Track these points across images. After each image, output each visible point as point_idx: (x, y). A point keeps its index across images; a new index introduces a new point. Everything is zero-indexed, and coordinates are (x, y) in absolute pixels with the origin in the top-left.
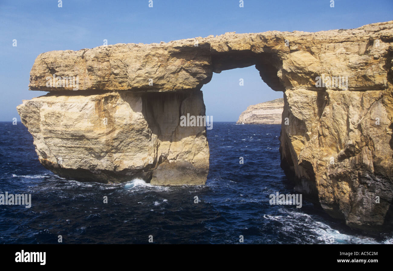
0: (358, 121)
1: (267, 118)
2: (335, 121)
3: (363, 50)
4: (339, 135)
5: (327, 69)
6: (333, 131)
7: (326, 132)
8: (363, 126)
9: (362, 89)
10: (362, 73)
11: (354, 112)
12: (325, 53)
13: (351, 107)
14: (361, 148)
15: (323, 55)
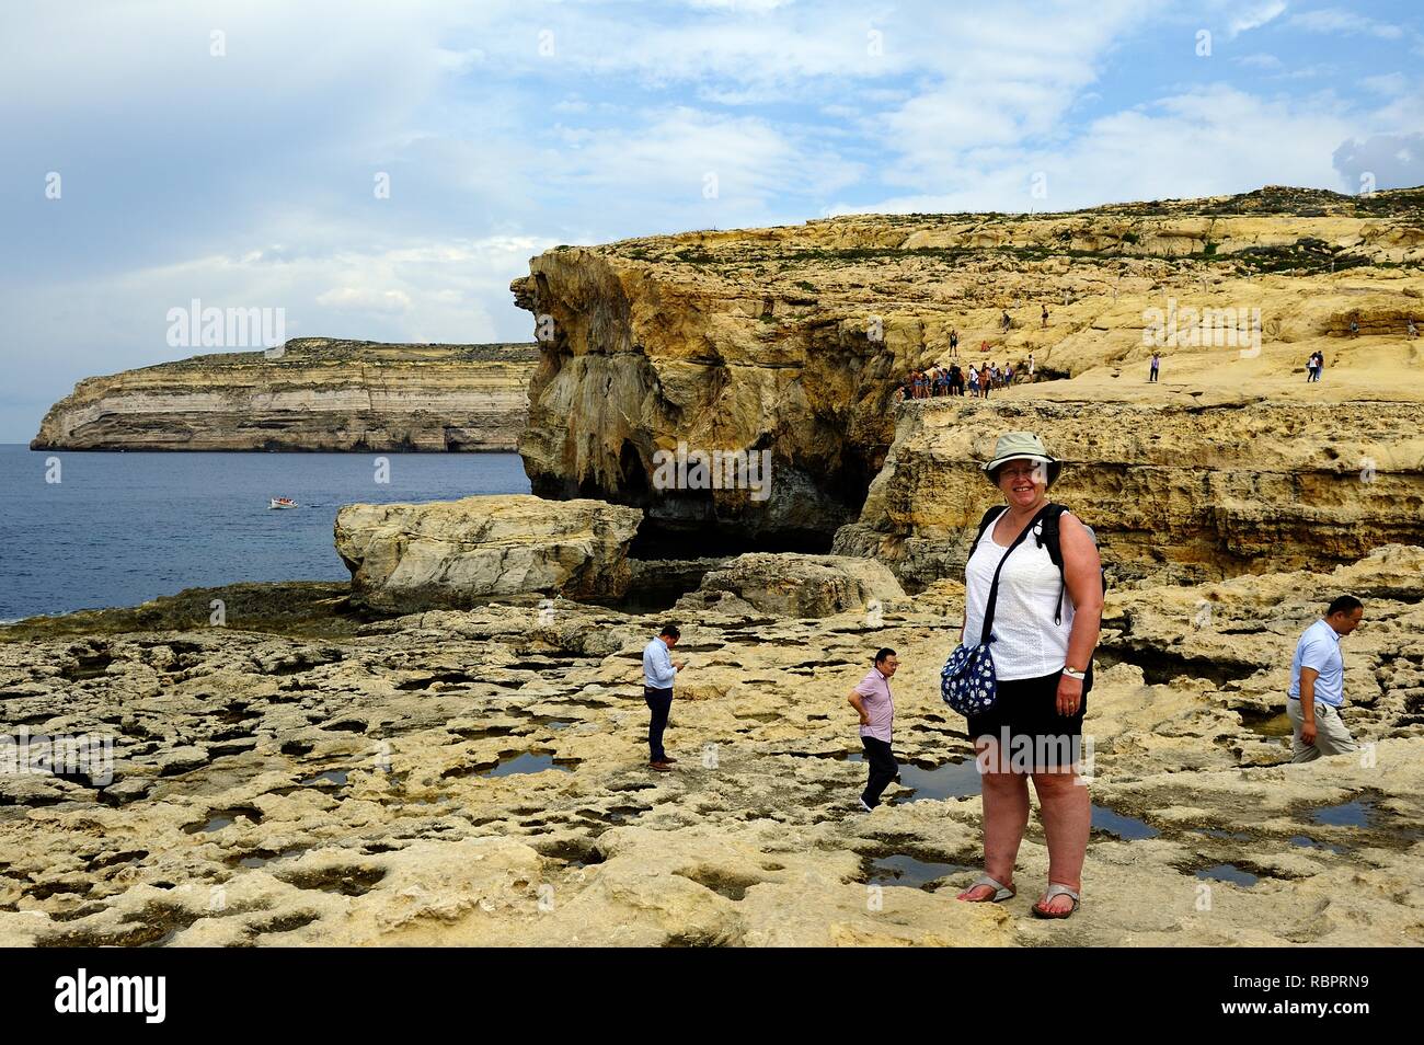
0: (773, 405)
1: (161, 426)
2: (742, 406)
3: (760, 311)
4: (745, 422)
5: (725, 336)
6: (737, 419)
7: (727, 420)
8: (781, 412)
9: (775, 366)
10: (776, 345)
11: (768, 394)
12: (716, 312)
13: (763, 387)
14: (777, 438)
15: (714, 315)
